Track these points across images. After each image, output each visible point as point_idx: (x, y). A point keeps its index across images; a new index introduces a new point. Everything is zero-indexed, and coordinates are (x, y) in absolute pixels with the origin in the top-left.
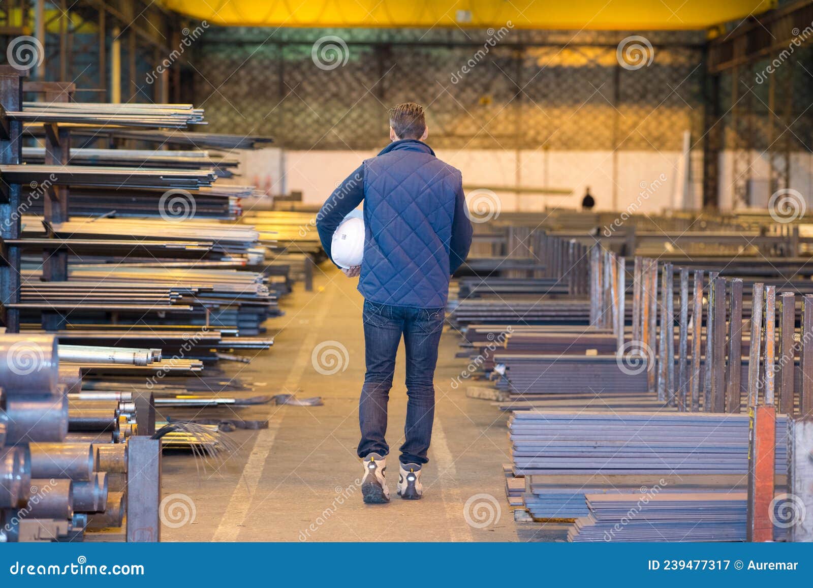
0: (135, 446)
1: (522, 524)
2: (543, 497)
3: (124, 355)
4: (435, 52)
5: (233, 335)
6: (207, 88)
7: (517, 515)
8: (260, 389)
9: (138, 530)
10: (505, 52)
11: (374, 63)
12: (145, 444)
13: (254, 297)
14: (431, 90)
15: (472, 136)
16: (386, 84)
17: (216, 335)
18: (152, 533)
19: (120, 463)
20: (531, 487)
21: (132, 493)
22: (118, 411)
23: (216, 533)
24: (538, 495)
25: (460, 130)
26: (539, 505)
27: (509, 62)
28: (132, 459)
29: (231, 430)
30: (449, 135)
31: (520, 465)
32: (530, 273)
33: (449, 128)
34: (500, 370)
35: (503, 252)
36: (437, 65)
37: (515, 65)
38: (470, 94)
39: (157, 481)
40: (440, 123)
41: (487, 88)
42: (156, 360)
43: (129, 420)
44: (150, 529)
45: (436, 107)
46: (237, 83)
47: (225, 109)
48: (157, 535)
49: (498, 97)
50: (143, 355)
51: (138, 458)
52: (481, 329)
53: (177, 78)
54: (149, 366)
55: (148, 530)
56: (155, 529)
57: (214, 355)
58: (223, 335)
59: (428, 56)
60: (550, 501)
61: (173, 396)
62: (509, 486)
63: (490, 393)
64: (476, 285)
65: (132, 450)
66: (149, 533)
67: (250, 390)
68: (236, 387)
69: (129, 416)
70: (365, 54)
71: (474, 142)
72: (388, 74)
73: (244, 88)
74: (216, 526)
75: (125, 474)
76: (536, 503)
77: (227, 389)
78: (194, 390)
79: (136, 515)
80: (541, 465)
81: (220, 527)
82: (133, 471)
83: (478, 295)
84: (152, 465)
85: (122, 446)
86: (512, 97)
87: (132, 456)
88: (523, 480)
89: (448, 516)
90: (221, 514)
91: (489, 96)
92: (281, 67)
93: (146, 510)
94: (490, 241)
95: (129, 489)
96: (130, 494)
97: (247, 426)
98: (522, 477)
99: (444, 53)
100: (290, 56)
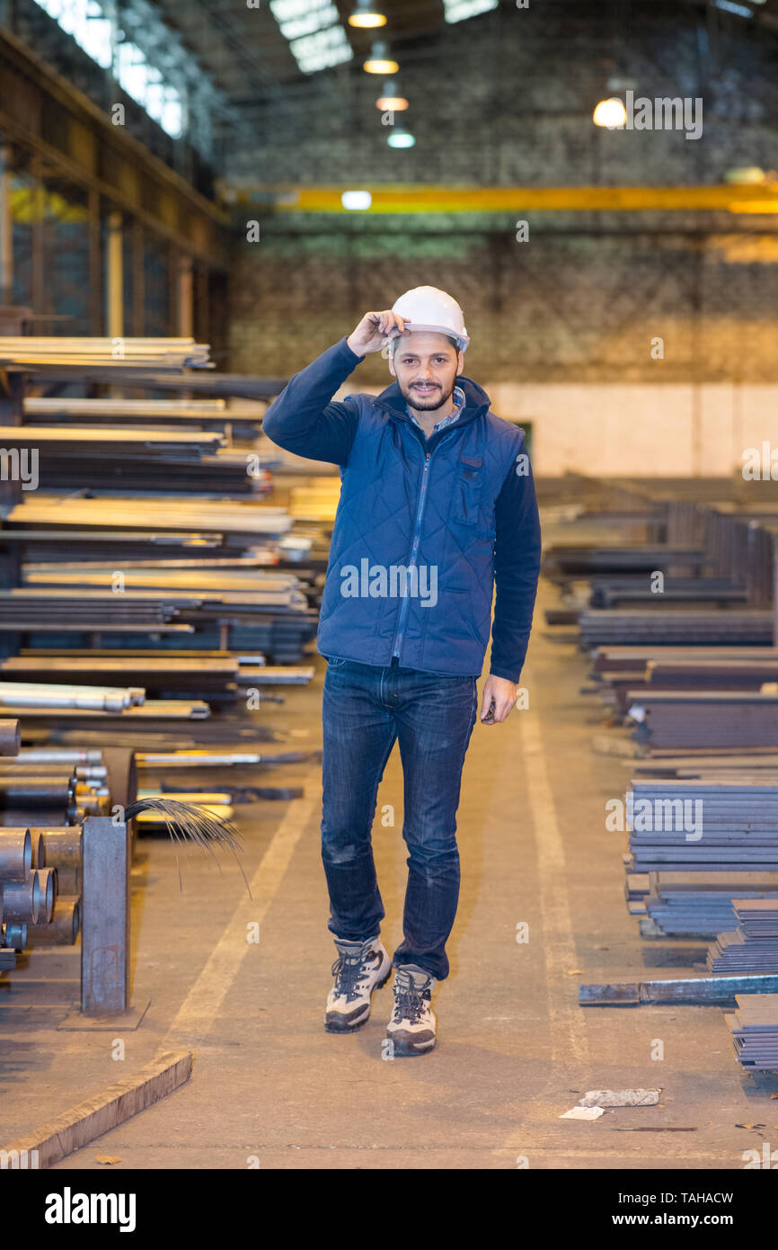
0: (92, 831)
1: (650, 938)
2: (672, 903)
3: (91, 697)
4: (576, 244)
5: (255, 665)
6: (246, 298)
7: (644, 927)
8: (298, 741)
9: (97, 949)
10: (677, 244)
11: (487, 260)
12: (106, 829)
13: (284, 610)
14: (570, 299)
15: (632, 365)
16: (505, 291)
17: (230, 665)
18: (117, 954)
19: (74, 854)
20: (657, 890)
21: (89, 897)
22: (75, 780)
23: (214, 953)
24: (666, 901)
25: (613, 356)
26: (666, 914)
27: (683, 257)
28: (89, 849)
29: (250, 802)
30: (597, 363)
31: (640, 858)
32: (697, 571)
33: (596, 354)
34: (637, 714)
35: (662, 536)
36: (578, 262)
37: (692, 260)
38: (626, 305)
39: (125, 880)
40: (584, 347)
41: (651, 295)
42: (136, 705)
43: (98, 789)
44: (114, 949)
45: (576, 322)
46: (290, 290)
47: (273, 329)
48: (124, 956)
49: (668, 308)
50: (117, 697)
51: (96, 847)
52: (615, 653)
53: (203, 285)
54: (126, 713)
55: (113, 950)
56: (122, 947)
57: (232, 692)
58: (242, 664)
59: (565, 250)
60: (683, 908)
61: (172, 751)
62: (630, 886)
63: (627, 747)
64: (616, 588)
65: (89, 837)
66: (114, 954)
67: (283, 742)
68: (264, 737)
69: (97, 784)
70: (473, 249)
71: (633, 373)
72: (508, 277)
73: (299, 299)
74: (215, 942)
75: (79, 871)
76: (664, 911)
77: (249, 740)
78: (204, 742)
79: (95, 928)
80: (669, 858)
81: (221, 944)
82: (90, 865)
83: (616, 603)
84: (116, 858)
85: (77, 829)
86: (687, 307)
87: (88, 845)
88: (646, 876)
89: (545, 928)
90: (223, 925)
91: (654, 306)
92: (353, 268)
93: (110, 922)
94: (643, 522)
95: (85, 892)
96: (86, 899)
97: (273, 795)
98: (646, 873)
99: (588, 245)
100: (365, 252)
